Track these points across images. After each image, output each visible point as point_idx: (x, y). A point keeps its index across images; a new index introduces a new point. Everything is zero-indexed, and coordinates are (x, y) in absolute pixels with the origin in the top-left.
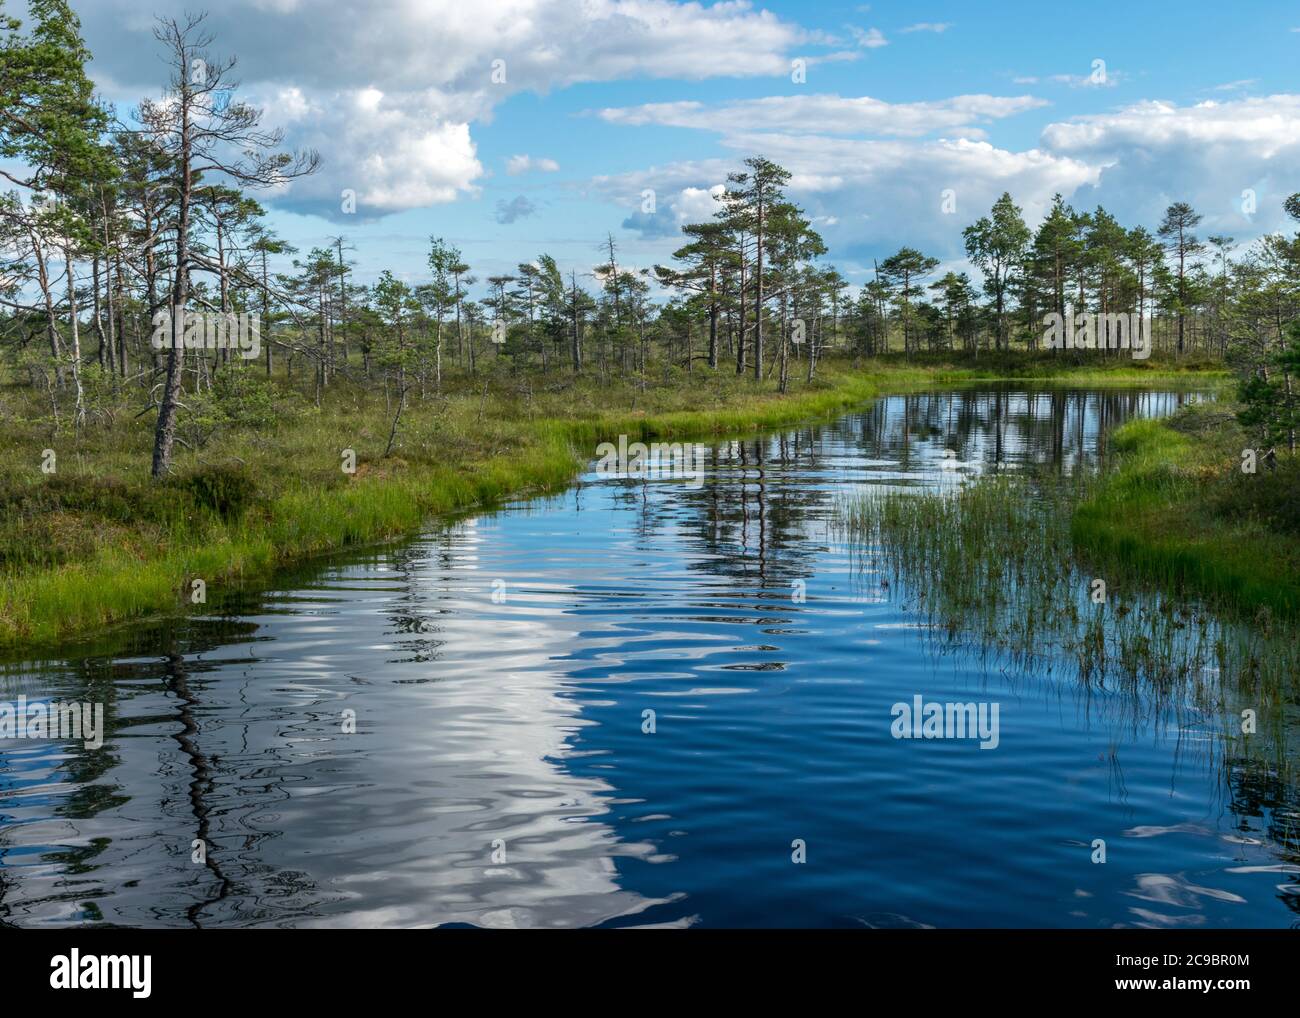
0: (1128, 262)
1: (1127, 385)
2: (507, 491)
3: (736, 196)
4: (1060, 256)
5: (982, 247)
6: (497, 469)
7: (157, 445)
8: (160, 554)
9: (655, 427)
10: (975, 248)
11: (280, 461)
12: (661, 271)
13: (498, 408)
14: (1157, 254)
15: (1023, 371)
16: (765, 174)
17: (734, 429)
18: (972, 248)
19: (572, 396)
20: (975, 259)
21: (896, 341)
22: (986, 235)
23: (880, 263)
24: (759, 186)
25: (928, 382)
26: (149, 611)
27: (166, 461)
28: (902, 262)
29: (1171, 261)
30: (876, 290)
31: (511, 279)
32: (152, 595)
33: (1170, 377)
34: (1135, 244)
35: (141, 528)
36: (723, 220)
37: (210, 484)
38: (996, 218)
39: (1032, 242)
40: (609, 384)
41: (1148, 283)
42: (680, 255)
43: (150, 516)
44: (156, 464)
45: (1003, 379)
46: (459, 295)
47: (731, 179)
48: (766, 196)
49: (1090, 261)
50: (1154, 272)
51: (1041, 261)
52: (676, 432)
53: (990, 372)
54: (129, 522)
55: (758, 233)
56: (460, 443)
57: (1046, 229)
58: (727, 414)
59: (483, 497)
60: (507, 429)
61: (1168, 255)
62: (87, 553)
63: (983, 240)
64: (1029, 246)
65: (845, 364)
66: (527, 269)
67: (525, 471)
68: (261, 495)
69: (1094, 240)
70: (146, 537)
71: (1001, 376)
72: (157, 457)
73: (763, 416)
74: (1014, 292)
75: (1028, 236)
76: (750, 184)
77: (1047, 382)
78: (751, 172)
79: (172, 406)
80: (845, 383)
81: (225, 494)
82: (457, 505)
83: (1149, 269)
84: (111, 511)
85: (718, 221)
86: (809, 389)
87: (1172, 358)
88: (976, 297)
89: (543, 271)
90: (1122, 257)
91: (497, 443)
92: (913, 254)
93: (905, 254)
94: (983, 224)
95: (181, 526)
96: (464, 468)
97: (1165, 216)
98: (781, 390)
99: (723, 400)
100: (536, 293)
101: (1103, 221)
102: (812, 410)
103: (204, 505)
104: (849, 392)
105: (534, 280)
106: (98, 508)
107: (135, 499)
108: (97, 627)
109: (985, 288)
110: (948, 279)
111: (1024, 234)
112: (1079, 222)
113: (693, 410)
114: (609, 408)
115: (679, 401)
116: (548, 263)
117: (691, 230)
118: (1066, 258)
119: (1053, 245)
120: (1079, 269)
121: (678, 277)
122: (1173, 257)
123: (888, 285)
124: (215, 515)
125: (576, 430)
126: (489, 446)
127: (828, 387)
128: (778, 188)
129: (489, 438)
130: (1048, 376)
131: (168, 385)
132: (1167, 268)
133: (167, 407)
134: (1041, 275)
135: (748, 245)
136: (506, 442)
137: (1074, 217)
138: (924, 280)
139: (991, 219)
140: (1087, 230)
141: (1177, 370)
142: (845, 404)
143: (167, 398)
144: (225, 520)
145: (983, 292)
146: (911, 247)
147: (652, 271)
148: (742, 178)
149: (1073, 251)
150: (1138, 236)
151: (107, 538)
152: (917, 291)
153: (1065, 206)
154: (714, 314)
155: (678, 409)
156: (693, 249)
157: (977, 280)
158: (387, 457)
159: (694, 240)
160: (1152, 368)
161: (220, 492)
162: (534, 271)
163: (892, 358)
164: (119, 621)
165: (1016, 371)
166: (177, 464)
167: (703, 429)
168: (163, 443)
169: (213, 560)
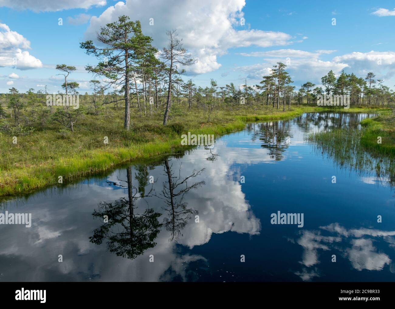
0: (358, 85)
1: (357, 111)
2: (232, 130)
3: (274, 70)
4: (343, 84)
5: (325, 81)
6: (229, 125)
7: (164, 119)
8: (166, 141)
9: (258, 118)
10: (324, 82)
11: (187, 123)
12: (257, 86)
13: (226, 113)
14: (365, 83)
15: (333, 108)
16: (281, 66)
17: (275, 119)
18: (323, 82)
19: (241, 111)
20: (324, 84)
21: (305, 101)
22: (326, 79)
23: (302, 85)
24: (279, 68)
25: (313, 110)
26: (166, 152)
27: (166, 122)
28: (307, 85)
29: (368, 85)
30: (301, 90)
31: (224, 88)
32: (166, 149)
33: (367, 110)
34: (360, 81)
35: (162, 135)
36: (271, 75)
37: (175, 127)
38: (328, 75)
39: (336, 81)
40: (247, 109)
41: (362, 90)
42: (261, 83)
43: (164, 133)
44: (164, 123)
45: (330, 110)
46: (216, 91)
47: (274, 67)
48: (281, 70)
49: (349, 85)
50: (364, 87)
51: (338, 85)
52: (263, 119)
53: (326, 108)
54: (160, 134)
55: (279, 78)
56: (221, 120)
57: (340, 78)
58: (273, 116)
59: (227, 131)
60: (230, 117)
61: (367, 83)
62: (153, 140)
63: (325, 80)
64: (336, 82)
65: (295, 106)
66: (227, 86)
67: (235, 126)
68: (185, 129)
69: (350, 80)
70: (164, 137)
71: (329, 109)
72: (164, 121)
73: (281, 116)
74: (332, 91)
75: (336, 79)
76: (278, 68)
77: (339, 111)
78: (278, 65)
79: (168, 111)
80: (296, 110)
81: (178, 129)
82: (222, 133)
83: (363, 86)
84: (157, 132)
85: (270, 75)
86: (289, 111)
87: (368, 106)
88: (323, 92)
89: (231, 86)
90: (357, 84)
91: (228, 120)
92: (310, 83)
93: (308, 83)
94: (326, 77)
95: (170, 135)
96: (223, 125)
97: (367, 75)
98: (283, 111)
99: (272, 113)
100: (229, 91)
101: (353, 76)
102: (291, 115)
103: (174, 131)
104: (297, 111)
105: (229, 88)
106: (154, 131)
107: (161, 129)
108: (156, 155)
109: (325, 90)
110: (317, 88)
111: (335, 79)
112: (347, 76)
113: (266, 115)
114: (248, 114)
115: (263, 112)
116: (232, 85)
117: (264, 77)
118: (344, 84)
119: (341, 81)
120: (347, 86)
121: (261, 87)
122: (368, 84)
123: (304, 89)
124: (176, 133)
125: (242, 118)
126: (227, 121)
127: (293, 110)
128: (284, 68)
129: (227, 119)
130: (339, 109)
131: (167, 106)
132: (367, 87)
133: (167, 111)
134: (338, 88)
135: (276, 81)
136: (230, 120)
137: (347, 75)
138: (312, 88)
139: (327, 76)
140: (349, 78)
141: (369, 108)
142: (297, 114)
143: (167, 109)
144: (178, 134)
145: (325, 91)
146: (309, 81)
147: (255, 86)
148: (276, 66)
149: (346, 83)
150: (361, 79)
151: (156, 137)
152: (310, 91)
153: (345, 73)
154: (268, 95)
155: (263, 114)
156: (264, 81)
157: (324, 88)
158: (208, 122)
159: (265, 79)
160: (363, 108)
161: (177, 129)
162: (229, 86)
163: (305, 105)
164: (160, 154)
165: (332, 108)
166: (168, 123)
167: (268, 119)
168: (166, 118)
169: (177, 142)
